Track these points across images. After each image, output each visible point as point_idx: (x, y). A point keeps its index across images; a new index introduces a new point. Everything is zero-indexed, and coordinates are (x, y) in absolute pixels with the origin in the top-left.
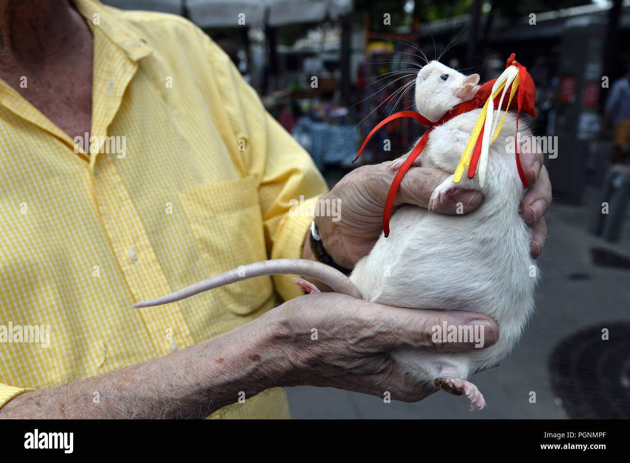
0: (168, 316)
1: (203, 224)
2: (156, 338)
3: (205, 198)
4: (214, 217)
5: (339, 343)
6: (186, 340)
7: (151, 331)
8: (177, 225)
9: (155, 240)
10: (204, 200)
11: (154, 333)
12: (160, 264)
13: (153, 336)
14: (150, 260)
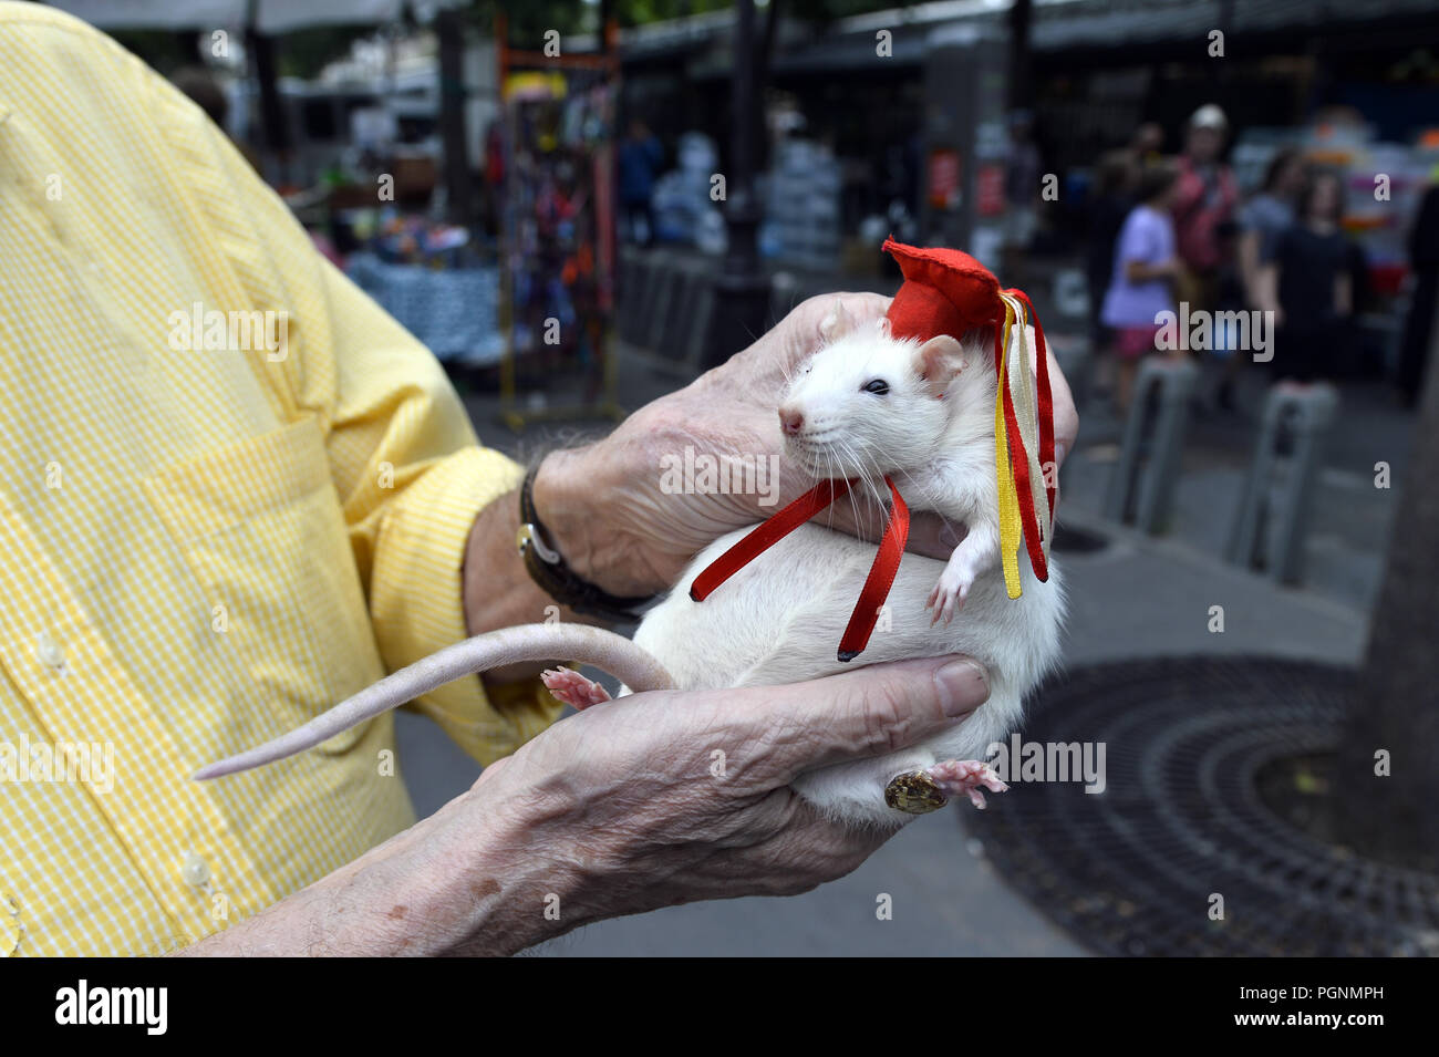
0: (166, 793)
1: (219, 548)
2: (145, 853)
3: (214, 483)
4: (243, 526)
5: (692, 791)
6: (219, 842)
7: (129, 840)
8: (153, 559)
9: (103, 605)
10: (211, 490)
11: (138, 843)
12: (126, 666)
13: (136, 851)
14: (97, 661)
